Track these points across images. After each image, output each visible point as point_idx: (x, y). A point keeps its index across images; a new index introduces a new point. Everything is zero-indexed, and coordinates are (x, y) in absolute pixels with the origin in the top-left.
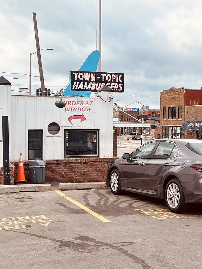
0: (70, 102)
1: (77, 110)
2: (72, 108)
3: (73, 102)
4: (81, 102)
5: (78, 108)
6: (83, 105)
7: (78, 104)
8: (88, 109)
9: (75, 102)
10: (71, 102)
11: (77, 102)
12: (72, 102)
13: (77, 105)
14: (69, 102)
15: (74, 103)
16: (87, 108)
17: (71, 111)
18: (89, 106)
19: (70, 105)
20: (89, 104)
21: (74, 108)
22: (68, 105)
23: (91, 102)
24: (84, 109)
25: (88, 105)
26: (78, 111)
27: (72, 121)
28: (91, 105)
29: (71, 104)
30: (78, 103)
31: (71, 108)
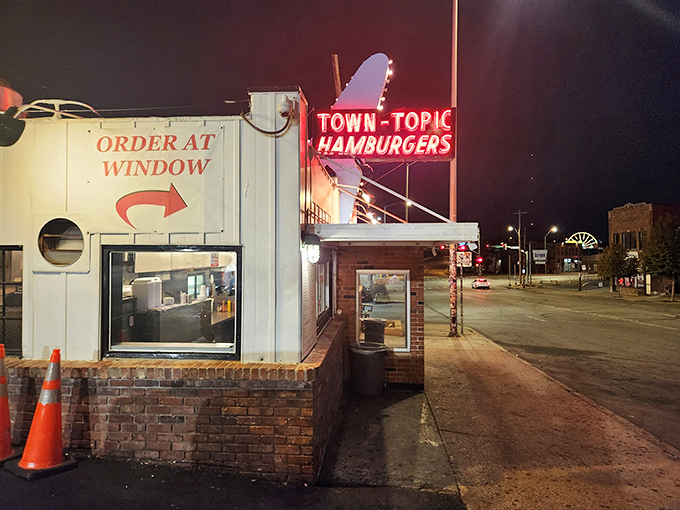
0: (122, 141)
1: (150, 171)
2: (130, 163)
3: (135, 138)
4: (167, 137)
5: (157, 162)
6: (173, 148)
7: (154, 147)
8: (194, 164)
9: (144, 141)
10: (126, 139)
11: (153, 138)
12: (131, 140)
13: (150, 149)
14: (118, 139)
15: (139, 142)
16: (190, 162)
17: (128, 174)
18: (200, 155)
19: (125, 149)
20: (200, 143)
21: (139, 162)
22: (116, 150)
23: (208, 137)
24: (178, 165)
25: (195, 148)
26: (154, 173)
27: (131, 212)
28: (206, 147)
29: (128, 145)
30: (155, 141)
31: (126, 164)
